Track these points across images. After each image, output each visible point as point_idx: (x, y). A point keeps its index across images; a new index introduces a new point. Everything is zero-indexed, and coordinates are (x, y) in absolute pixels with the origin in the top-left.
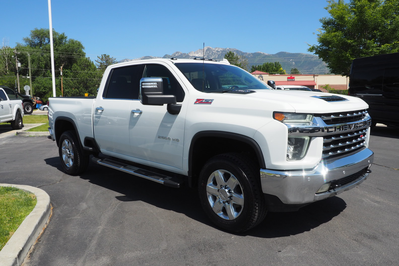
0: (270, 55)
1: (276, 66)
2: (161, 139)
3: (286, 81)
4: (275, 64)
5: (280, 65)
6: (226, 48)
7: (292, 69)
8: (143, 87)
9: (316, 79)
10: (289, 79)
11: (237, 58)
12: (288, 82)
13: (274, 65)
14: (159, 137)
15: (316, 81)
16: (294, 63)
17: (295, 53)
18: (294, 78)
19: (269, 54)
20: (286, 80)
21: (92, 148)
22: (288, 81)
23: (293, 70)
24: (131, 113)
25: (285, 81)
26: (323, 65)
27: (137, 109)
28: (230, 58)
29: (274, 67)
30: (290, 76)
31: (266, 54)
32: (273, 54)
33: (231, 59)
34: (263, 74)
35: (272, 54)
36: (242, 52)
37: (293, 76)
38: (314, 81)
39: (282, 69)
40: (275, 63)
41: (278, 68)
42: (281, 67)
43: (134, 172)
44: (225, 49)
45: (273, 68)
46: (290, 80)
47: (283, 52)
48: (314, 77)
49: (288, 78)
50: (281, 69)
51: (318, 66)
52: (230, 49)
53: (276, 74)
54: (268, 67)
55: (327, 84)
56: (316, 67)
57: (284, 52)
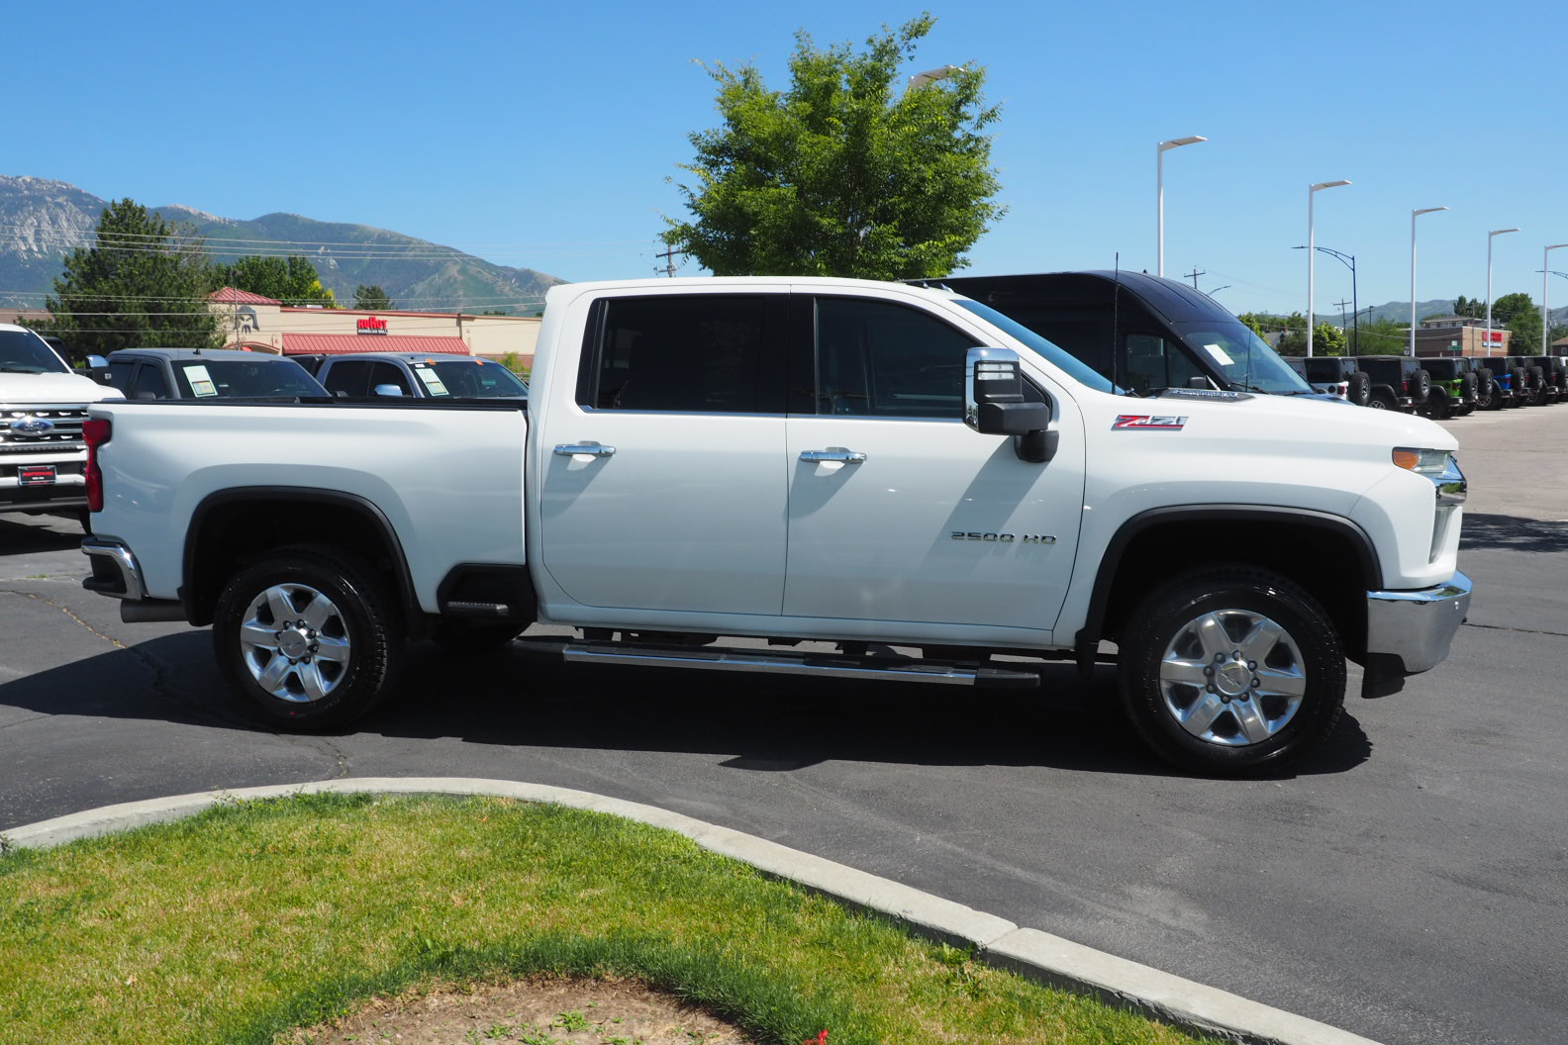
0: (231, 222)
1: (293, 274)
2: (966, 542)
3: (353, 336)
4: (292, 266)
5: (310, 270)
6: (18, 177)
7: (361, 287)
8: (983, 377)
9: (468, 332)
10: (365, 328)
11: (161, 233)
12: (362, 339)
13: (284, 268)
14: (958, 535)
15: (469, 339)
16: (334, 262)
17: (336, 224)
18: (383, 323)
19: (224, 220)
20: (356, 333)
21: (504, 607)
22: (359, 334)
23: (364, 292)
24: (798, 463)
25: (348, 336)
26: (446, 276)
27: (829, 448)
28: (130, 230)
29: (287, 278)
30: (367, 318)
31: (213, 217)
32: (243, 219)
33: (133, 232)
34: (256, 304)
35: (239, 221)
36: (96, 199)
37: (378, 318)
38: (461, 338)
39: (320, 287)
40: (290, 259)
41: (303, 281)
42: (313, 279)
43: (804, 663)
44: (15, 180)
45: (281, 278)
46: (368, 331)
47: (286, 216)
48: (459, 324)
49: (361, 324)
50: (317, 283)
51: (427, 281)
52: (38, 181)
53: (308, 306)
54: (260, 276)
55: (509, 353)
56: (421, 283)
57: (290, 213)
